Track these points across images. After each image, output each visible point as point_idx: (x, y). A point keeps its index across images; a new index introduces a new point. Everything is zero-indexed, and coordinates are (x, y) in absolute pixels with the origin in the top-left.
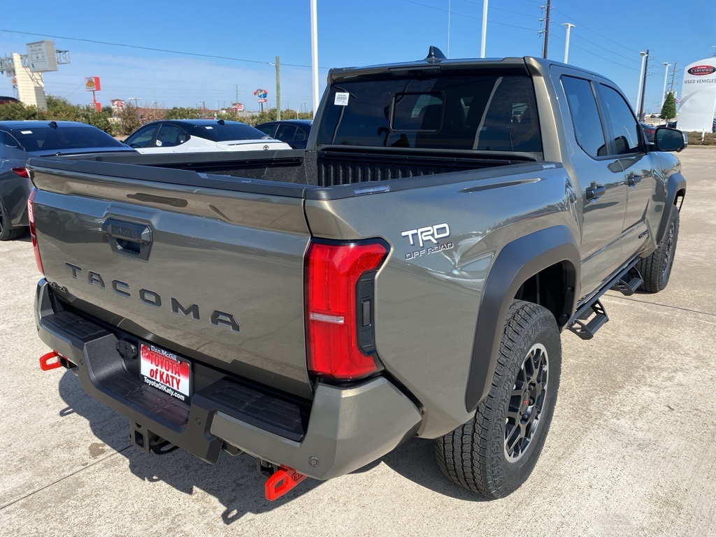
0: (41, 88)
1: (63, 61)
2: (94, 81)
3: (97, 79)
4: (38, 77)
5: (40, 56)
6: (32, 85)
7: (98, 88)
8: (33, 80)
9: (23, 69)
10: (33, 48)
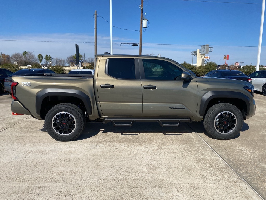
0: (204, 59)
1: (211, 51)
2: (227, 56)
3: (228, 56)
4: (203, 56)
5: (204, 49)
6: (201, 59)
7: (228, 59)
8: (202, 57)
9: (200, 54)
10: (203, 47)
